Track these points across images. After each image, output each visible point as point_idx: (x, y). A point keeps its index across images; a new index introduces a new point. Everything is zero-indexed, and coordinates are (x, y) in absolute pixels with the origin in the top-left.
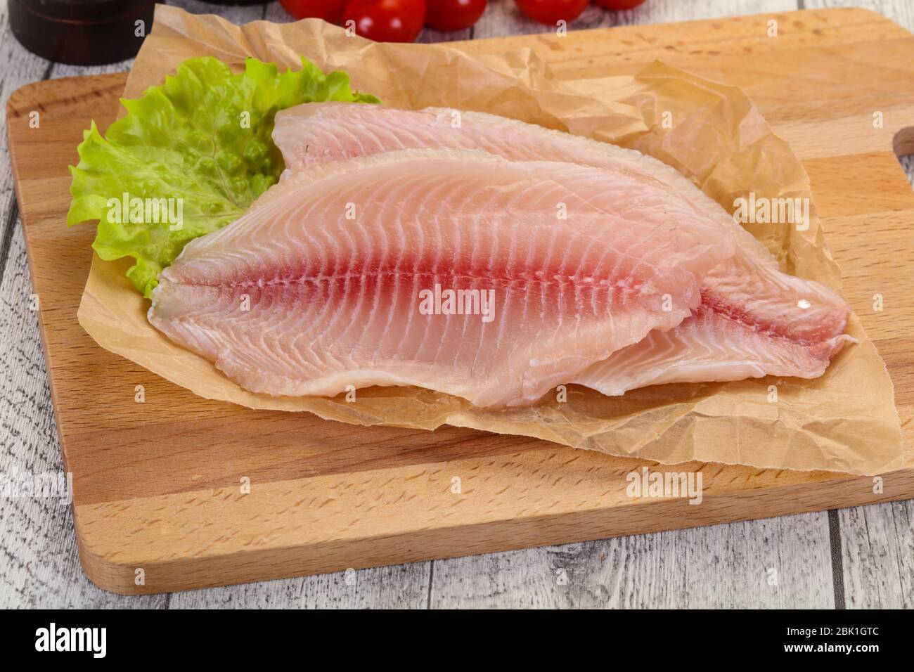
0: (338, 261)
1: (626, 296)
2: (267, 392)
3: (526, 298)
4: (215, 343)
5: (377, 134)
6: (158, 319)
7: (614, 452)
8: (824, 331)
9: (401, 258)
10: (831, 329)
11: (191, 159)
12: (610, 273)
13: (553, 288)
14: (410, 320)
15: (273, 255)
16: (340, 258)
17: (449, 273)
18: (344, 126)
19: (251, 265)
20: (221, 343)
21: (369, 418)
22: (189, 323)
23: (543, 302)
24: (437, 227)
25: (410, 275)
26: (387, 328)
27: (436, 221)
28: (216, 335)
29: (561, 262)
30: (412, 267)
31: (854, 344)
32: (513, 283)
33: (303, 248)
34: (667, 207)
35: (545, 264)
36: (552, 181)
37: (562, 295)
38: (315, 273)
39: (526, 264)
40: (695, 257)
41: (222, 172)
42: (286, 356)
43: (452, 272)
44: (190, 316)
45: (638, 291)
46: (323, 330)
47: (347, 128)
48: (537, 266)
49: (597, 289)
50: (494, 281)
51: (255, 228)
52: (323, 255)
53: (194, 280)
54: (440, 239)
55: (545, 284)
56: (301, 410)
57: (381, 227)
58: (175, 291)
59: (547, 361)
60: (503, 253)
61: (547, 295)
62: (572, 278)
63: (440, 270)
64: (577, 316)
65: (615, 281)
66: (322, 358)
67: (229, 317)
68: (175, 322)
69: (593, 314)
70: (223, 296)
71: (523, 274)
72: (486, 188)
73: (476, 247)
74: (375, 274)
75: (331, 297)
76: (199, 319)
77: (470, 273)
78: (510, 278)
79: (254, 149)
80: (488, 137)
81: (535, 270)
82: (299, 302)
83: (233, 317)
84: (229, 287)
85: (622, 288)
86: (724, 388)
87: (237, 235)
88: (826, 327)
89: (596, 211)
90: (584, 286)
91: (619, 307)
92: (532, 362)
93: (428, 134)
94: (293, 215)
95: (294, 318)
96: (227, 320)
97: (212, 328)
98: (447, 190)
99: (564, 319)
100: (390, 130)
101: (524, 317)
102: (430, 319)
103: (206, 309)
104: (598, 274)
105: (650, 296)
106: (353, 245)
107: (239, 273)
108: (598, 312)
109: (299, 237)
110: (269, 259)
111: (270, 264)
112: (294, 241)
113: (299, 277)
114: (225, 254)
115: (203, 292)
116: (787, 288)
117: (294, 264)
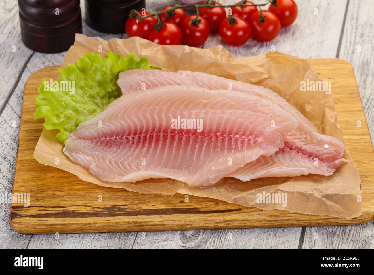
0: (138, 129)
1: (252, 142)
2: (108, 181)
3: (212, 144)
4: (89, 162)
5: (158, 81)
6: (67, 152)
7: (245, 205)
8: (334, 157)
9: (163, 128)
10: (337, 156)
11: (86, 92)
12: (246, 133)
13: (223, 140)
14: (166, 152)
15: (113, 127)
17: (182, 134)
18: (145, 78)
19: (104, 132)
20: (91, 162)
21: (148, 191)
22: (79, 154)
23: (219, 145)
25: (166, 135)
26: (157, 156)
27: (178, 114)
28: (89, 158)
29: (227, 129)
30: (168, 132)
32: (207, 138)
33: (125, 125)
34: (271, 107)
35: (220, 130)
36: (225, 98)
37: (227, 142)
38: (129, 134)
39: (213, 130)
40: (280, 127)
41: (98, 97)
42: (116, 167)
43: (183, 133)
44: (80, 151)
45: (257, 140)
46: (131, 157)
47: (146, 79)
48: (217, 131)
49: (241, 140)
50: (200, 137)
51: (107, 117)
52: (133, 128)
53: (82, 137)
55: (220, 138)
56: (120, 187)
57: (156, 116)
58: (75, 141)
59: (219, 168)
61: (221, 142)
62: (230, 135)
63: (178, 133)
64: (233, 150)
65: (248, 136)
66: (131, 167)
67: (95, 152)
68: (74, 153)
69: (239, 150)
70: (93, 144)
71: (211, 134)
72: (198, 101)
74: (153, 134)
75: (135, 144)
76: (83, 152)
77: (190, 134)
78: (206, 136)
79: (111, 88)
80: (202, 82)
81: (216, 132)
82: (123, 146)
83: (97, 151)
84: (96, 140)
85: (250, 139)
86: (292, 179)
89: (242, 109)
90: (235, 139)
91: (249, 147)
92: (213, 168)
93: (179, 81)
94: (122, 112)
95: (120, 152)
96: (94, 153)
97: (88, 156)
98: (183, 102)
99: (227, 152)
100: (163, 80)
101: (212, 151)
102: (174, 152)
103: (86, 148)
104: (241, 134)
105: (262, 142)
106: (145, 123)
107: (100, 135)
108: (241, 149)
109: (124, 120)
110: (112, 129)
111: (112, 131)
112: (122, 122)
113: (123, 136)
114: (95, 127)
115: (85, 142)
116: (320, 139)
117: (121, 131)
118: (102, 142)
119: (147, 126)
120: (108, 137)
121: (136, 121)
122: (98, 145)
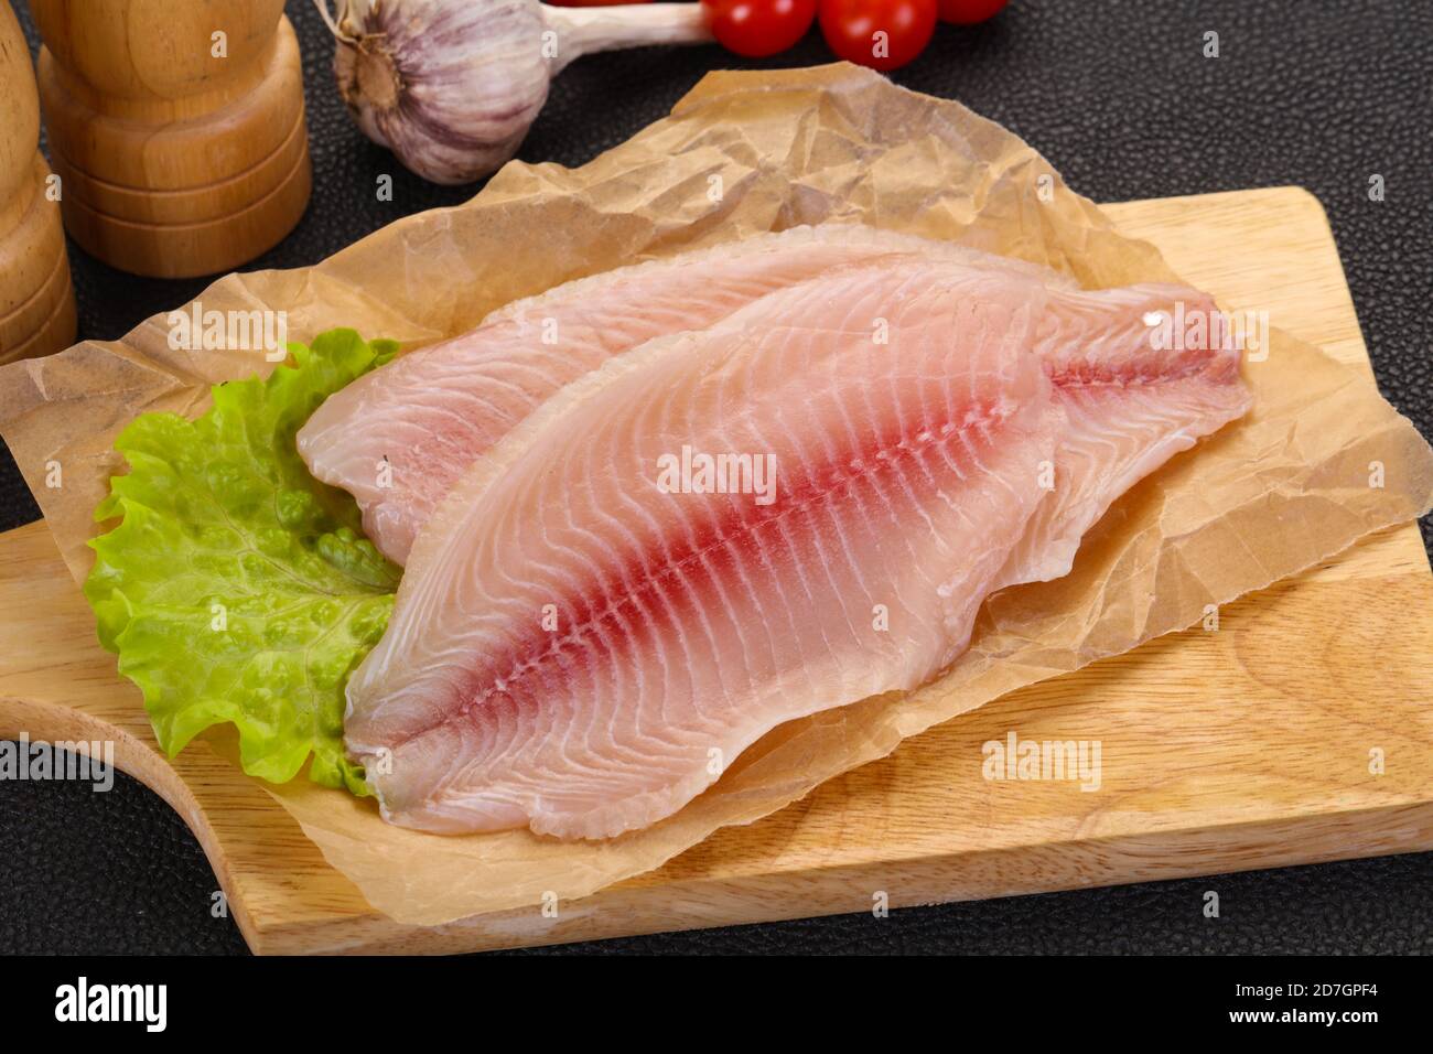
1: (988, 432)
3: (860, 506)
4: (510, 802)
6: (402, 815)
9: (665, 545)
12: (946, 412)
15: (490, 636)
16: (583, 591)
17: (741, 529)
18: (408, 402)
19: (470, 668)
20: (518, 797)
22: (449, 797)
23: (884, 499)
25: (692, 560)
28: (499, 790)
29: (872, 432)
30: (688, 548)
34: (944, 283)
35: (853, 446)
36: (778, 328)
37: (902, 473)
38: (565, 629)
39: (830, 461)
42: (619, 763)
43: (745, 525)
44: (443, 787)
45: (998, 417)
47: (415, 402)
49: (943, 442)
51: (435, 613)
52: (557, 599)
53: (404, 732)
57: (606, 516)
60: (793, 465)
61: (883, 487)
62: (900, 446)
63: (728, 532)
64: (940, 495)
65: (959, 419)
68: (431, 806)
69: (959, 480)
70: (464, 731)
71: (834, 476)
74: (646, 586)
75: (612, 649)
76: (458, 783)
77: (768, 514)
78: (823, 491)
81: (847, 462)
82: (573, 681)
84: (462, 714)
85: (974, 425)
87: (415, 639)
89: (862, 337)
90: (924, 448)
91: (987, 454)
93: (527, 351)
96: (497, 761)
97: (487, 784)
98: (655, 418)
99: (927, 508)
100: (474, 373)
101: (873, 534)
102: (758, 606)
103: (456, 763)
104: (931, 422)
106: (587, 562)
108: (965, 473)
109: (508, 591)
110: (488, 644)
111: (496, 652)
112: (504, 601)
113: (547, 646)
114: (417, 671)
115: (432, 743)
116: (1115, 309)
117: (529, 632)
118: (491, 711)
119: (602, 565)
120: (498, 682)
121: (551, 570)
122: (486, 726)
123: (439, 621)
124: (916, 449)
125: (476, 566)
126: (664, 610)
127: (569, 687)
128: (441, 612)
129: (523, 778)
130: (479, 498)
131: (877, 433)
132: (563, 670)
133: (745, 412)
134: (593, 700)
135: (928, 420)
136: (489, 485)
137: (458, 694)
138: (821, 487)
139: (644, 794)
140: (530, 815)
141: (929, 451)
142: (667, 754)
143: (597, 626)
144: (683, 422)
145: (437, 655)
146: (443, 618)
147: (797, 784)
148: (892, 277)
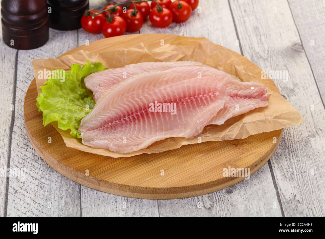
1: (213, 97)
3: (186, 106)
4: (107, 144)
5: (117, 76)
6: (86, 143)
8: (261, 93)
9: (147, 105)
10: (263, 92)
12: (206, 92)
13: (192, 101)
14: (157, 121)
15: (110, 115)
16: (130, 110)
19: (105, 120)
20: (108, 143)
22: (96, 141)
23: (191, 105)
24: (153, 94)
26: (152, 125)
27: (151, 93)
28: (105, 141)
29: (191, 93)
31: (270, 95)
32: (180, 103)
35: (187, 95)
37: (195, 102)
39: (182, 97)
41: (76, 100)
44: (95, 139)
45: (216, 95)
46: (135, 131)
47: (108, 77)
48: (185, 97)
49: (204, 98)
51: (101, 109)
52: (124, 111)
53: (90, 129)
54: (155, 97)
55: (189, 101)
57: (137, 99)
58: (87, 134)
59: (201, 120)
60: (174, 96)
61: (191, 103)
62: (196, 97)
64: (202, 107)
65: (208, 94)
66: (139, 138)
67: (106, 136)
68: (92, 142)
69: (205, 104)
70: (101, 131)
71: (182, 100)
73: (166, 96)
74: (142, 112)
75: (133, 122)
79: (81, 91)
81: (185, 98)
83: (107, 135)
85: (211, 95)
87: (96, 113)
88: (261, 92)
89: (193, 77)
91: (212, 101)
92: (197, 122)
93: (131, 72)
95: (125, 130)
97: (103, 140)
98: (150, 84)
99: (199, 108)
101: (187, 111)
102: (162, 119)
103: (98, 136)
104: (202, 94)
105: (219, 95)
106: (131, 106)
107: (103, 123)
108: (207, 104)
109: (115, 108)
110: (110, 117)
111: (110, 118)
112: (114, 110)
113: (121, 119)
114: (95, 119)
115: (95, 132)
116: (246, 85)
117: (118, 116)
118: (107, 128)
119: (134, 107)
120: (110, 123)
121: (124, 106)
122: (106, 130)
123: (101, 111)
124: (199, 98)
125: (111, 102)
126: (144, 117)
127: (123, 127)
128: (102, 109)
129: (110, 140)
130: (114, 91)
131: (192, 94)
132: (123, 123)
133: (168, 86)
134: (127, 129)
135: (202, 93)
136: (116, 89)
137: (102, 124)
138: (179, 101)
139: (132, 146)
140: (110, 147)
141: (201, 99)
142: (138, 141)
143: (131, 117)
144: (155, 86)
145: (99, 117)
146: (102, 110)
147: (162, 150)
148: (201, 68)
